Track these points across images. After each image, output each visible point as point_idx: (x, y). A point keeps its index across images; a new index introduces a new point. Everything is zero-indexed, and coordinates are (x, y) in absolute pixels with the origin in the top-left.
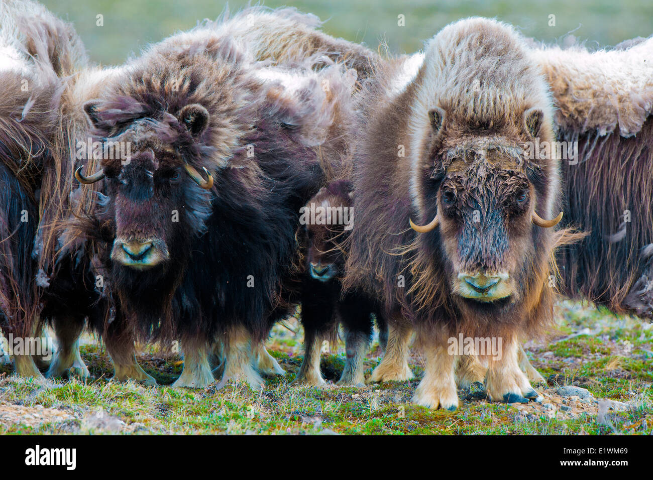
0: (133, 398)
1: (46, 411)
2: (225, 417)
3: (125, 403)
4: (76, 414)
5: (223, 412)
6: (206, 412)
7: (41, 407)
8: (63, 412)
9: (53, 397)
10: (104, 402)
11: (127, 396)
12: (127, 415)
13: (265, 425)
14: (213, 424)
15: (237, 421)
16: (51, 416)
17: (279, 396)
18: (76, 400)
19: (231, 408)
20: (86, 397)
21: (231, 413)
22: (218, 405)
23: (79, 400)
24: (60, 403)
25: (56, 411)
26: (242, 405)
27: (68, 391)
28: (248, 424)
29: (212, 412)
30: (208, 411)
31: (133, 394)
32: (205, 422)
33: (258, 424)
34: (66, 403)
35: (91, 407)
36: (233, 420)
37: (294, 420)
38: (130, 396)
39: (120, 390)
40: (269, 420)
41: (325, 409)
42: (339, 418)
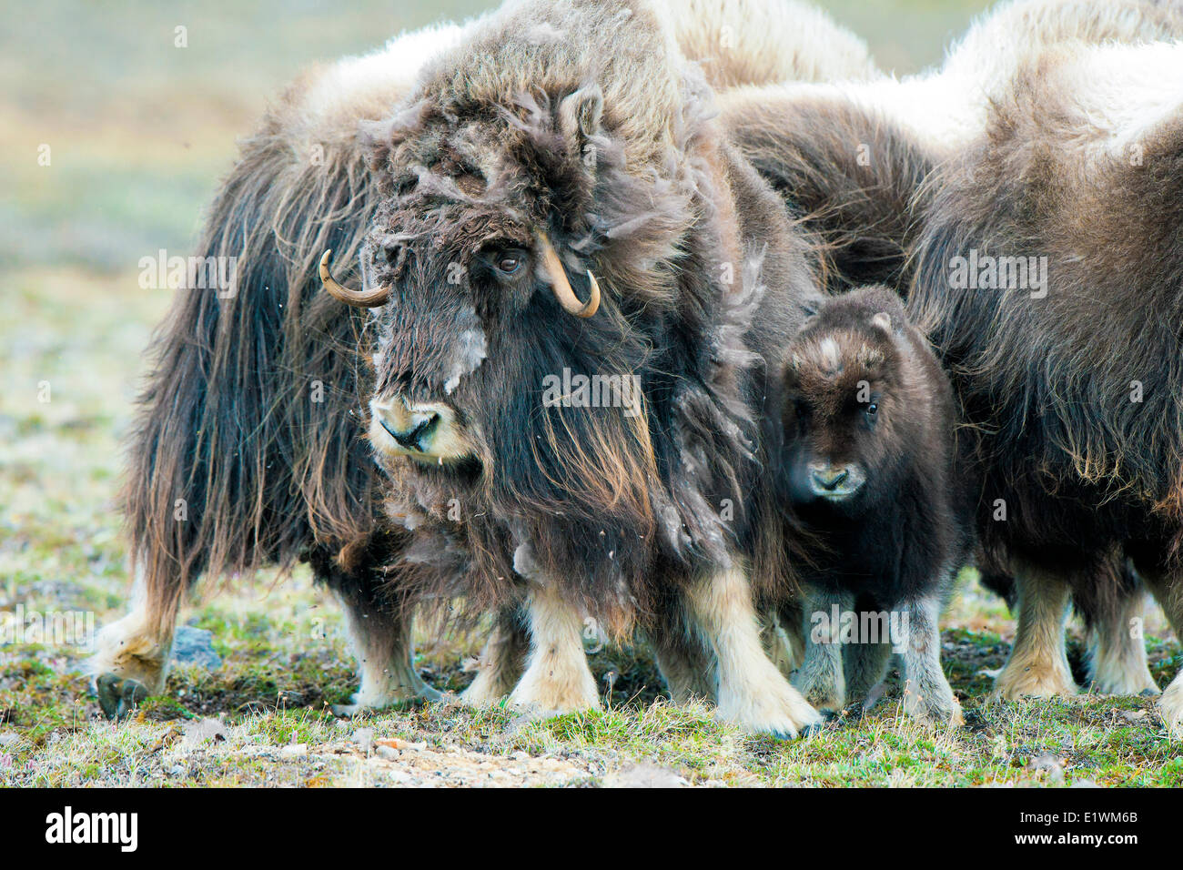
0: (702, 731)
1: (534, 763)
2: (882, 764)
3: (686, 743)
4: (593, 767)
5: (878, 755)
6: (846, 755)
7: (522, 755)
8: (566, 764)
9: (546, 735)
10: (646, 741)
11: (689, 729)
12: (691, 765)
13: (963, 777)
14: (861, 779)
15: (908, 771)
16: (544, 771)
17: (987, 720)
18: (590, 739)
19: (894, 746)
20: (610, 732)
21: (894, 755)
22: (868, 741)
23: (596, 740)
24: (560, 747)
25: (553, 763)
26: (916, 739)
27: (575, 721)
28: (929, 777)
29: (858, 755)
30: (850, 752)
31: (701, 724)
32: (844, 775)
33: (949, 775)
34: (571, 748)
35: (621, 753)
36: (900, 769)
37: (1020, 765)
38: (697, 728)
39: (676, 717)
40: (970, 768)
41: (1081, 741)
42: (1108, 758)
